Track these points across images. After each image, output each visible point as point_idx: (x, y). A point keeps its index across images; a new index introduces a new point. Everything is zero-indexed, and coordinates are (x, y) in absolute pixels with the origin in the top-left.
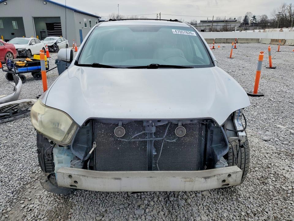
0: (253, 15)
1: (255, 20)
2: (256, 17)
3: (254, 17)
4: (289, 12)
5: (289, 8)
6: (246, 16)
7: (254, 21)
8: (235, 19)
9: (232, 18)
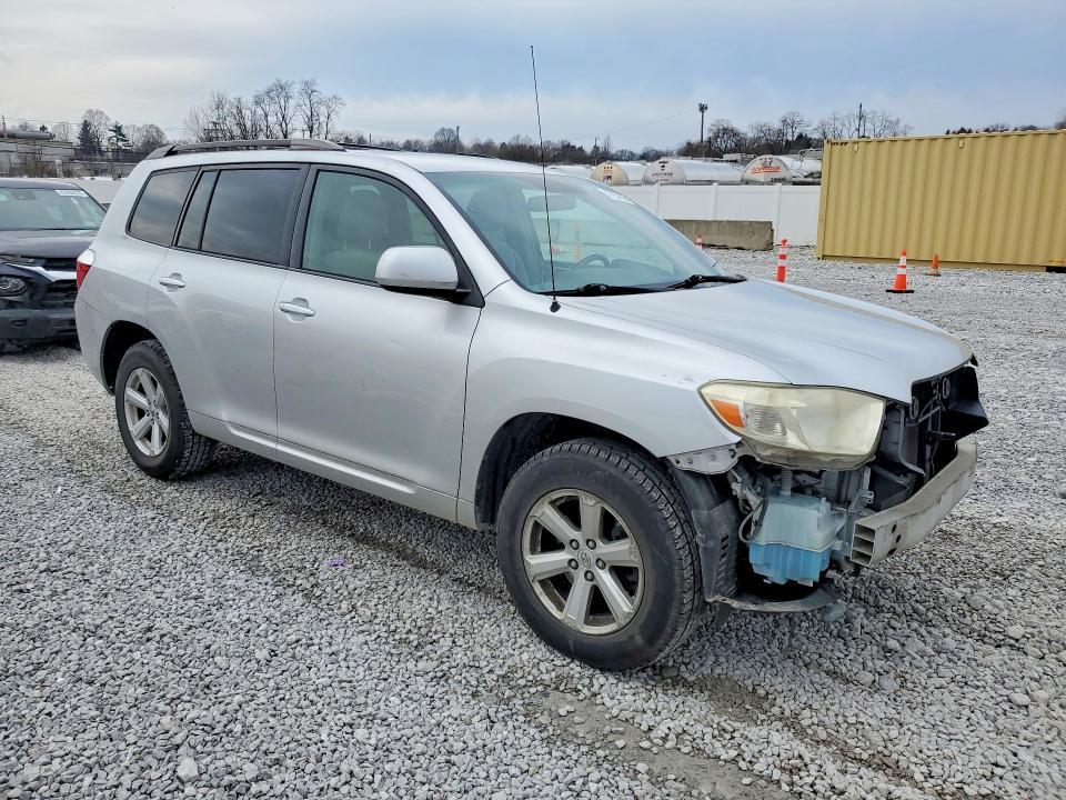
0: (113, 122)
1: (122, 140)
2: (124, 131)
3: (118, 130)
4: (239, 124)
5: (235, 111)
6: (86, 126)
7: (120, 144)
8: (43, 128)
9: (30, 123)
